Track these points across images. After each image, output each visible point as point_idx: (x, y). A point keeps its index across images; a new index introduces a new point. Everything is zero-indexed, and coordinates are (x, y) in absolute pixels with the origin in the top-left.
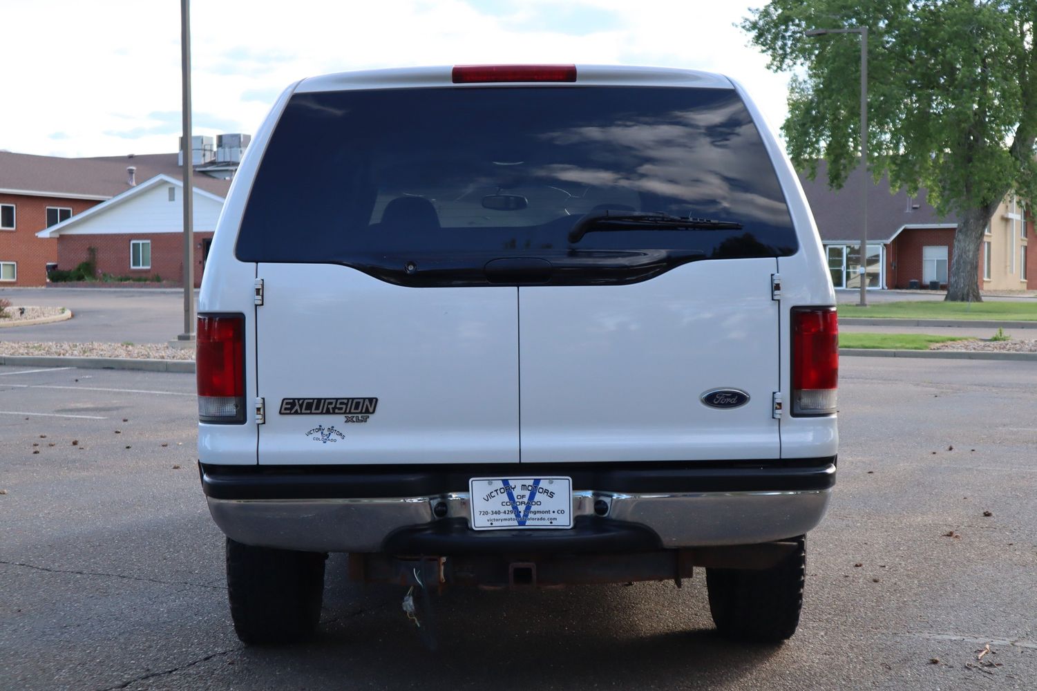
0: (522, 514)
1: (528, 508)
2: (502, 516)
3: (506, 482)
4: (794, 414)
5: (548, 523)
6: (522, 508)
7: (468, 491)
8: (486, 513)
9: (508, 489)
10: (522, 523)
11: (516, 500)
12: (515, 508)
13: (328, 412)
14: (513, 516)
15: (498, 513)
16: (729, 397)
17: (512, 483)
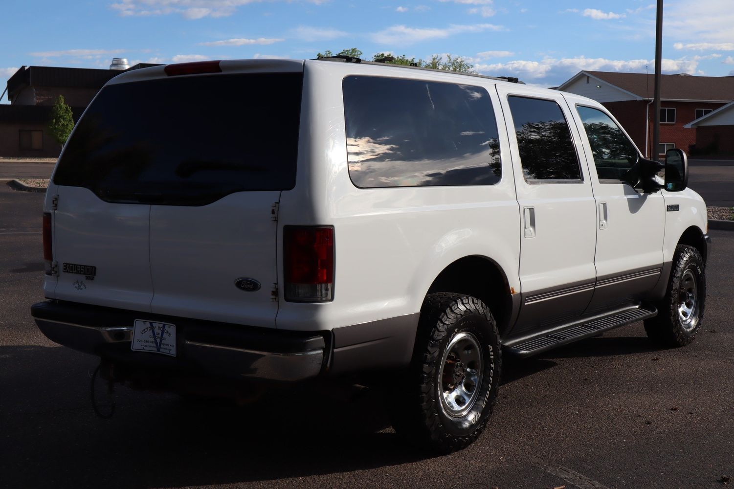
0: (158, 344)
1: (161, 341)
2: (150, 344)
3: (151, 324)
4: (287, 300)
5: (168, 351)
6: (158, 340)
7: (133, 326)
8: (141, 341)
9: (152, 328)
10: (158, 350)
11: (156, 336)
12: (155, 340)
13: (78, 273)
14: (154, 345)
15: (147, 342)
16: (249, 284)
17: (154, 325)
